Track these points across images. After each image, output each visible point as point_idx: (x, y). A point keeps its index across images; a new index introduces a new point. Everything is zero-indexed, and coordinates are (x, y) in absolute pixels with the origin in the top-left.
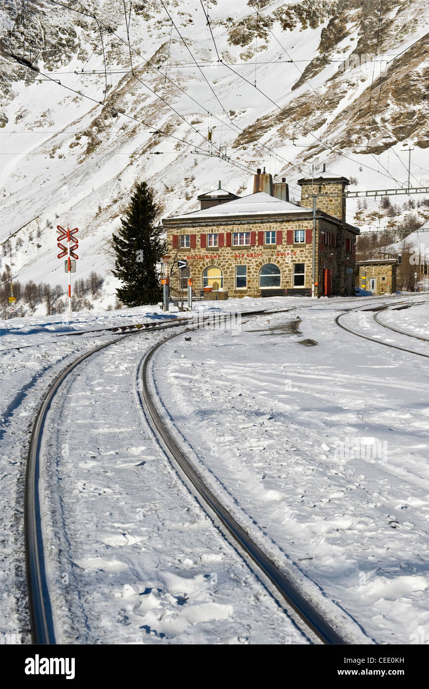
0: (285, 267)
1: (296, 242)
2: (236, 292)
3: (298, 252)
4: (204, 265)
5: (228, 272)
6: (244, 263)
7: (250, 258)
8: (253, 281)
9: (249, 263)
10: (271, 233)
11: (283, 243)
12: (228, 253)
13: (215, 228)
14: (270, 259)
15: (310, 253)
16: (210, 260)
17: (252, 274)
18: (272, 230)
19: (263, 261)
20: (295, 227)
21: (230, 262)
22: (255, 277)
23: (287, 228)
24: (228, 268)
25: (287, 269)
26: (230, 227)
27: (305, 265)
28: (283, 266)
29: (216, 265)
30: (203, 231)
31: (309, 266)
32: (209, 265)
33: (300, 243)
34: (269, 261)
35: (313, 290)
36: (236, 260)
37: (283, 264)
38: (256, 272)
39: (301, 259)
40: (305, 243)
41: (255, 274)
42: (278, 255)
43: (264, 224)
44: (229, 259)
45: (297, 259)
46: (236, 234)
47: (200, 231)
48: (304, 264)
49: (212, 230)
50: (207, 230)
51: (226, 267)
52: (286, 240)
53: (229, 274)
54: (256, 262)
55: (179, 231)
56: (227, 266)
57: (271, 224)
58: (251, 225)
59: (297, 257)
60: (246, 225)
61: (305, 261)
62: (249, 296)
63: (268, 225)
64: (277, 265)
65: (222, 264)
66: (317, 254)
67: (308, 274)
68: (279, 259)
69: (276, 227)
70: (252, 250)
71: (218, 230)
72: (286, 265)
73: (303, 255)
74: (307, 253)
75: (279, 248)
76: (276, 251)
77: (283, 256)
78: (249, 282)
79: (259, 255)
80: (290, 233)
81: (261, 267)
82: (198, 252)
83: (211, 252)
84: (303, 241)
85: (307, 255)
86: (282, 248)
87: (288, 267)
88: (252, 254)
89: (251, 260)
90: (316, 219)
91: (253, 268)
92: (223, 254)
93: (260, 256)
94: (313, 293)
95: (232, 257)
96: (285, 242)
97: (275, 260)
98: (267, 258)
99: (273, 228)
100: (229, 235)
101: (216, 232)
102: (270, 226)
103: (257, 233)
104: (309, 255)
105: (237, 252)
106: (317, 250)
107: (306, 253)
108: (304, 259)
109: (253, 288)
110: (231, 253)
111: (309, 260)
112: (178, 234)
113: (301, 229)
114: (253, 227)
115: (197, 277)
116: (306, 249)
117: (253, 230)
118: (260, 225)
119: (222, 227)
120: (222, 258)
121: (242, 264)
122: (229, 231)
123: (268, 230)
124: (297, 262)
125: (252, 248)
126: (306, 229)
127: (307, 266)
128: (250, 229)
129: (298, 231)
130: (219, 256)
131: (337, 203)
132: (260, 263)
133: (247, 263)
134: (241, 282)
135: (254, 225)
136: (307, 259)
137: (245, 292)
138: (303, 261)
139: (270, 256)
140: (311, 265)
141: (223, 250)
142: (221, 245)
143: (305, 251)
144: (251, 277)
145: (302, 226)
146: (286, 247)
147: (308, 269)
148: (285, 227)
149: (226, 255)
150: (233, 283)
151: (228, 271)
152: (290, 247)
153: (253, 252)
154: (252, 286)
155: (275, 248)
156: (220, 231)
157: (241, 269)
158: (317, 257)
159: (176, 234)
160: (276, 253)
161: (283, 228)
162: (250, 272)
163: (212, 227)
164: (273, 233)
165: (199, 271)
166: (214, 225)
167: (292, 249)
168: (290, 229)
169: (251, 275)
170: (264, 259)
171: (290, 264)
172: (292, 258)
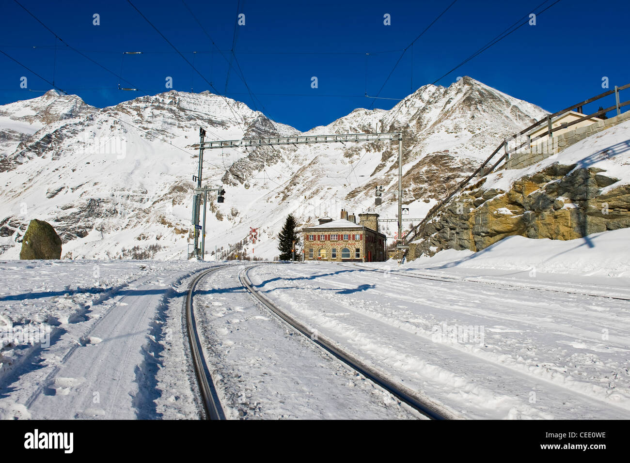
2: (332, 259)
3: (357, 244)
4: (319, 248)
5: (329, 251)
6: (335, 247)
8: (339, 255)
9: (337, 248)
11: (351, 240)
12: (328, 243)
13: (323, 232)
15: (362, 244)
16: (321, 246)
20: (356, 233)
21: (329, 247)
22: (340, 253)
24: (328, 249)
25: (353, 251)
26: (330, 232)
27: (360, 249)
29: (324, 248)
32: (321, 248)
33: (357, 240)
34: (345, 247)
35: (363, 259)
36: (332, 246)
37: (351, 248)
42: (349, 244)
46: (332, 235)
47: (317, 234)
50: (320, 233)
52: (352, 238)
54: (340, 247)
55: (309, 233)
57: (346, 232)
59: (356, 246)
60: (336, 232)
64: (349, 249)
65: (326, 248)
67: (361, 253)
68: (349, 246)
69: (348, 233)
75: (349, 242)
77: (351, 245)
78: (337, 255)
79: (341, 244)
80: (353, 235)
81: (342, 249)
82: (317, 242)
83: (322, 242)
84: (359, 239)
86: (351, 242)
89: (338, 246)
90: (364, 230)
91: (339, 250)
94: (363, 261)
95: (330, 245)
100: (329, 236)
105: (332, 243)
106: (365, 243)
107: (360, 244)
108: (359, 246)
109: (339, 258)
110: (330, 243)
111: (362, 247)
115: (316, 253)
117: (339, 234)
118: (342, 232)
119: (326, 232)
122: (329, 234)
123: (345, 234)
124: (357, 248)
125: (339, 241)
126: (360, 234)
129: (357, 235)
130: (325, 244)
134: (334, 256)
135: (339, 232)
137: (336, 259)
139: (346, 245)
140: (362, 249)
141: (326, 242)
142: (326, 240)
144: (338, 253)
145: (358, 233)
147: (361, 251)
150: (330, 255)
153: (339, 243)
156: (325, 234)
157: (334, 250)
158: (365, 246)
159: (307, 234)
161: (351, 233)
164: (347, 235)
165: (317, 250)
168: (354, 234)
170: (343, 246)
171: (354, 248)
172: (354, 246)
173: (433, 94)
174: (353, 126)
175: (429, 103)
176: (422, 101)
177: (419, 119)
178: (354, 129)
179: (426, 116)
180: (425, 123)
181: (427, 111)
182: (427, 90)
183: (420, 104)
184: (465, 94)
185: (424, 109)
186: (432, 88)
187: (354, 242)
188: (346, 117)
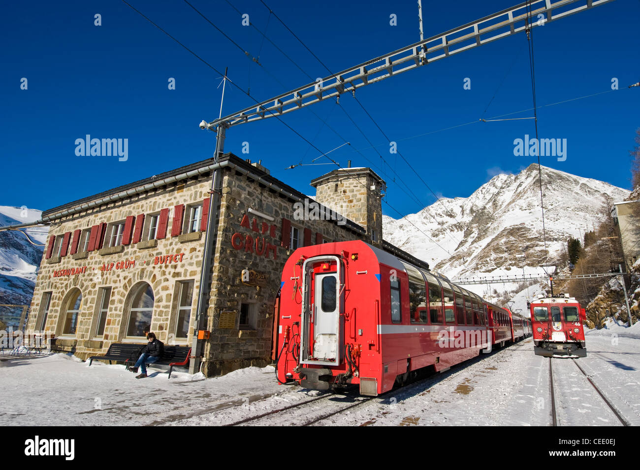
0: (163, 289)
2: (88, 344)
3: (187, 254)
4: (66, 286)
5: (89, 301)
6: (110, 283)
7: (119, 271)
8: (114, 322)
9: (116, 282)
10: (159, 216)
11: (168, 236)
12: (96, 263)
13: (92, 217)
14: (143, 271)
16: (74, 276)
17: (116, 305)
18: (156, 210)
19: (134, 275)
20: (189, 198)
21: (95, 280)
22: (118, 312)
23: (177, 202)
24: (90, 293)
25: (164, 294)
26: (109, 213)
27: (194, 285)
28: (160, 287)
30: (80, 226)
32: (72, 287)
34: (142, 277)
35: (194, 352)
36: (102, 275)
37: (159, 283)
38: (121, 302)
39: (190, 269)
41: (119, 306)
42: (156, 261)
43: (149, 201)
44: (95, 274)
45: (182, 270)
47: (77, 226)
48: (193, 281)
49: (89, 222)
50: (83, 224)
51: (87, 291)
52: (172, 227)
53: (88, 305)
54: (125, 278)
55: (59, 228)
56: (89, 288)
57: (158, 198)
58: (133, 205)
59: (183, 266)
60: (127, 207)
61: (195, 273)
63: (153, 200)
64: (152, 285)
65: (86, 284)
68: (156, 270)
69: (161, 202)
70: (126, 254)
71: (95, 221)
72: (165, 284)
73: (194, 260)
75: (161, 246)
76: (155, 253)
77: (164, 265)
78: (108, 323)
79: (131, 263)
80: (179, 211)
81: (129, 289)
82: (68, 262)
83: (79, 262)
85: (200, 259)
86: (165, 246)
87: (167, 288)
88: (123, 263)
89: (118, 276)
91: (118, 293)
92: (90, 266)
93: (132, 266)
94: (192, 361)
95: (99, 269)
96: (170, 231)
97: (151, 274)
98: (140, 269)
99: (159, 207)
100: (105, 226)
101: (92, 225)
102: (155, 203)
103: (136, 218)
105: (107, 260)
107: (200, 253)
108: (194, 268)
109: (111, 338)
110: (100, 262)
112: (56, 235)
113: (198, 200)
114: (134, 208)
116: (201, 245)
117: (133, 213)
118: (143, 202)
119: (100, 215)
120: (88, 272)
121: (108, 285)
122: (106, 221)
123: (151, 211)
124: (182, 278)
125: (126, 250)
126: (204, 198)
127: (196, 287)
128: (130, 213)
130: (86, 270)
131: (359, 204)
132: (130, 281)
133: (114, 282)
135: (136, 204)
136: (199, 269)
138: (192, 273)
139: (145, 266)
141: (91, 258)
142: (92, 249)
143: (197, 249)
144: (113, 311)
145: (200, 193)
146: (171, 244)
148: (174, 201)
149: (93, 266)
151: (90, 298)
152: (176, 243)
153: (124, 258)
154: (110, 334)
155: (155, 246)
159: (54, 235)
160: (154, 257)
161: (172, 204)
162: (113, 302)
163: (90, 217)
165: (59, 299)
166: (92, 214)
167: (179, 246)
168: (181, 202)
169: (113, 307)
170: (135, 272)
171: (172, 282)
172: (175, 267)
173: (505, 181)
174: (438, 212)
175: (502, 188)
176: (496, 187)
177: (494, 201)
178: (439, 214)
179: (500, 199)
180: (501, 204)
181: (501, 194)
182: (500, 179)
183: (494, 190)
184: (534, 178)
185: (498, 193)
186: (503, 177)
187: (176, 245)
188: (432, 205)
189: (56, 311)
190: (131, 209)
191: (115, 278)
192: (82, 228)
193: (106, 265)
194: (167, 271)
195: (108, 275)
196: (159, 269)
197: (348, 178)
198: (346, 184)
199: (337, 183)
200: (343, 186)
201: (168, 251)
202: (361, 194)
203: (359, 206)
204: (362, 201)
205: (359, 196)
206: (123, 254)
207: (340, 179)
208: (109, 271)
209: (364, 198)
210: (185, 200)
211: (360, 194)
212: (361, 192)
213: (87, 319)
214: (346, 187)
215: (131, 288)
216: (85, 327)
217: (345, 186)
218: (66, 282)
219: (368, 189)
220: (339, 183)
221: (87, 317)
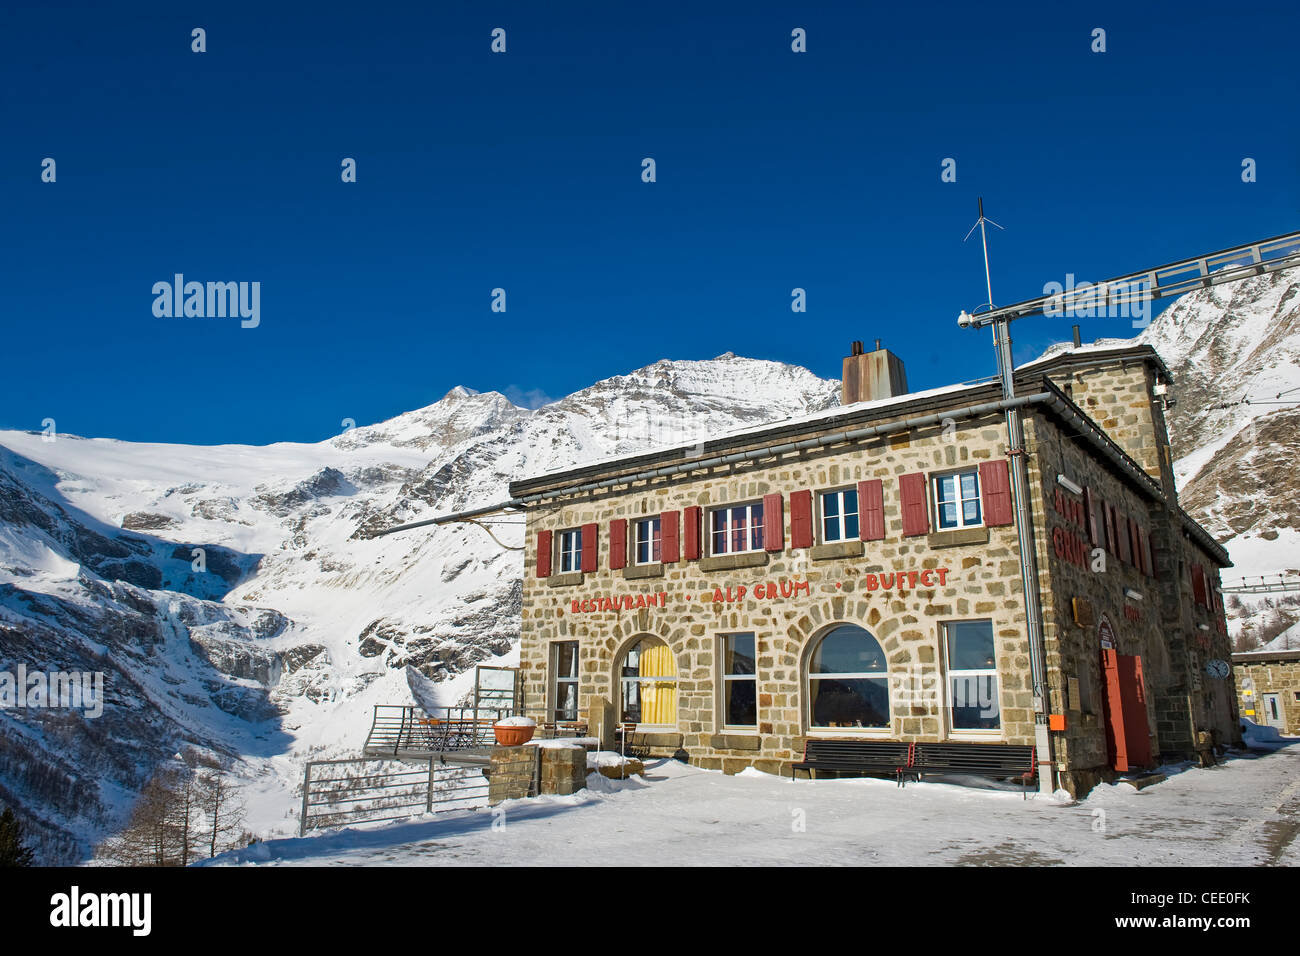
0: (907, 636)
1: (944, 524)
2: (718, 742)
3: (956, 569)
4: (617, 631)
5: (694, 660)
6: (745, 624)
7: (766, 602)
8: (781, 701)
9: (763, 623)
10: (841, 496)
11: (891, 534)
12: (691, 585)
13: (651, 495)
14: (839, 603)
15: (1008, 568)
16: (635, 612)
17: (776, 667)
18: (842, 483)
19: (815, 610)
20: (931, 460)
21: (698, 620)
22: (786, 681)
23: (900, 468)
24: (691, 644)
25: (912, 647)
26: (698, 487)
27: (996, 629)
28: (896, 634)
29: (653, 631)
30: (619, 511)
31: (1014, 633)
32: (634, 633)
33: (960, 526)
34: (838, 614)
35: (1043, 754)
36: (718, 610)
37: (892, 625)
38: (789, 661)
39: (973, 599)
40: (982, 525)
41: (788, 670)
42: (871, 583)
43: (812, 464)
44: (695, 608)
45: (952, 602)
46: (719, 514)
47: (610, 513)
48: (988, 622)
49: (644, 503)
50: (629, 507)
51: (684, 640)
52: (899, 517)
53: (695, 667)
54: (788, 616)
55: (555, 516)
56: (688, 636)
57: (838, 459)
58: (767, 472)
59: (951, 593)
60: (749, 475)
61: (990, 607)
62: (766, 766)
63: (826, 462)
64: (872, 630)
65: (674, 627)
66: (1044, 572)
67: (1014, 670)
68: (877, 601)
69: (853, 468)
70: (775, 569)
71: (661, 503)
72: (910, 627)
73: (981, 582)
74: (995, 570)
75: (874, 554)
76: (861, 567)
77: (894, 590)
78: (766, 702)
79: (799, 587)
80: (912, 486)
81: (807, 637)
82: (606, 584)
83: (640, 583)
84: (977, 521)
85: (996, 579)
86: (888, 554)
87: (918, 636)
88: (772, 586)
89: (767, 612)
90: (1023, 410)
91: (778, 644)
92: (676, 591)
93: (802, 592)
94: (1045, 773)
95: (705, 598)
96: (895, 525)
97: (862, 608)
98: (829, 598)
99: (847, 475)
100: (694, 514)
101: (657, 511)
102: (834, 469)
103: (787, 499)
104: (1006, 581)
105: (722, 580)
106: (1042, 554)
107: (993, 569)
108: (985, 597)
109: (782, 730)
110: (703, 585)
111: (1012, 605)
112: (553, 528)
113: (960, 464)
114: (772, 477)
115: (597, 677)
116: (991, 553)
117: (774, 489)
118: (797, 466)
119: (673, 490)
120: (675, 603)
121: (740, 629)
122: (695, 503)
123: (828, 485)
124: (955, 616)
125: (773, 562)
126: (978, 461)
127: (1004, 634)
128: (764, 487)
129: (950, 474)
130: (665, 599)
131: (1134, 428)
132: (804, 622)
133: (757, 622)
134: (741, 704)
135: (777, 471)
136: (999, 600)
137: (756, 745)
138: (980, 607)
139: (840, 592)
140: (1021, 627)
141: (675, 576)
142: (670, 559)
143: (985, 560)
144: (772, 680)
145: (964, 450)
146: (903, 550)
147: (1010, 648)
148: (891, 466)
149: (685, 592)
150: (708, 705)
151: (694, 654)
152: (919, 550)
153: (775, 578)
154: (775, 723)
155: (858, 555)
156: (667, 504)
157: (740, 653)
158: (1045, 590)
159: (547, 528)
160: (863, 576)
161: (885, 471)
162: (768, 662)
163: (645, 494)
164: (850, 494)
165: (603, 655)
166: (649, 487)
167: (929, 554)
168: (911, 468)
169: (771, 671)
170: (817, 605)
171: (927, 625)
172: (930, 595)
175: (1236, 305)
176: (1217, 303)
177: (1215, 345)
179: (1234, 335)
180: (1234, 350)
181: (1235, 322)
183: (1211, 313)
185: (1225, 321)
187: (919, 552)
189: (604, 679)
190: (765, 480)
191: (757, 614)
192: (627, 516)
193: (724, 591)
194: (909, 602)
195: (734, 609)
196: (885, 600)
197: (1098, 371)
198: (1094, 384)
199: (1068, 382)
200: (1085, 389)
201: (899, 565)
202: (1137, 405)
203: (1135, 434)
204: (1141, 421)
205: (1130, 411)
206: (767, 569)
207: (1074, 374)
208: (736, 602)
209: (1143, 414)
210: (921, 465)
211: (1131, 406)
212: (1134, 401)
213: (695, 694)
214: (1093, 391)
215: (810, 635)
216: (697, 710)
217: (1090, 387)
218: (615, 623)
219: (1150, 391)
220: (1075, 382)
221: (696, 691)
